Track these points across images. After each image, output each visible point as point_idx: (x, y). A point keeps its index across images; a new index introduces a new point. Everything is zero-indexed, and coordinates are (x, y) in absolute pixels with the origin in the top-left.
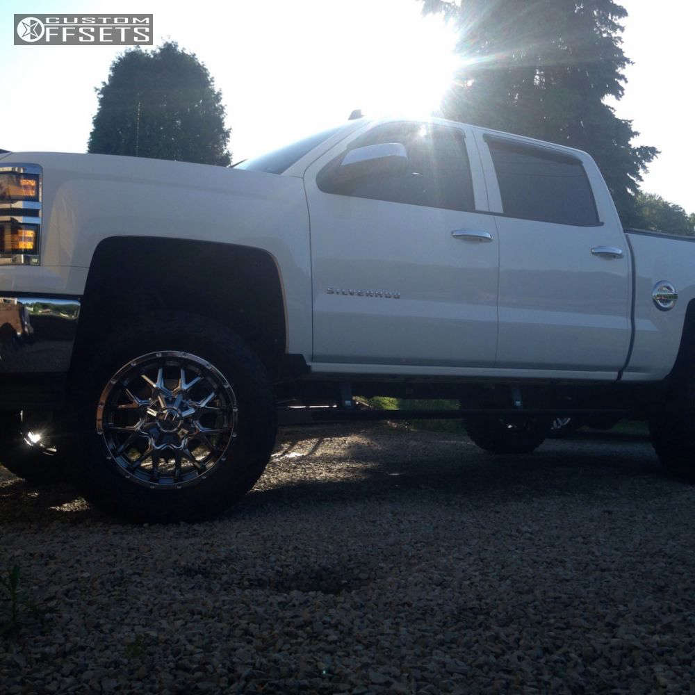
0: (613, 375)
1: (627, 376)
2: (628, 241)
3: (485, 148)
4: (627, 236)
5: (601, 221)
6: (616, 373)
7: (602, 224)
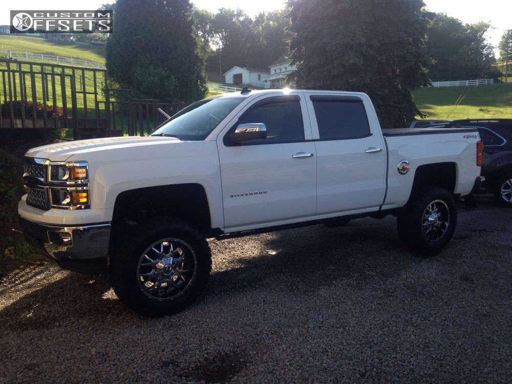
0: (377, 209)
1: (384, 208)
2: (385, 141)
3: (310, 103)
4: (384, 138)
5: (371, 133)
6: (379, 207)
7: (372, 134)
